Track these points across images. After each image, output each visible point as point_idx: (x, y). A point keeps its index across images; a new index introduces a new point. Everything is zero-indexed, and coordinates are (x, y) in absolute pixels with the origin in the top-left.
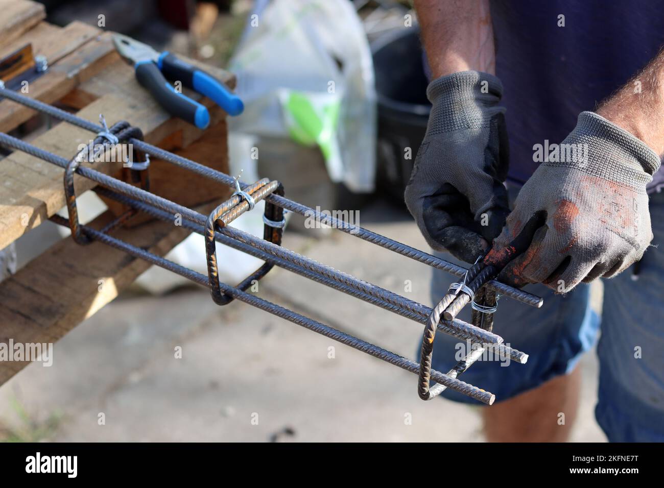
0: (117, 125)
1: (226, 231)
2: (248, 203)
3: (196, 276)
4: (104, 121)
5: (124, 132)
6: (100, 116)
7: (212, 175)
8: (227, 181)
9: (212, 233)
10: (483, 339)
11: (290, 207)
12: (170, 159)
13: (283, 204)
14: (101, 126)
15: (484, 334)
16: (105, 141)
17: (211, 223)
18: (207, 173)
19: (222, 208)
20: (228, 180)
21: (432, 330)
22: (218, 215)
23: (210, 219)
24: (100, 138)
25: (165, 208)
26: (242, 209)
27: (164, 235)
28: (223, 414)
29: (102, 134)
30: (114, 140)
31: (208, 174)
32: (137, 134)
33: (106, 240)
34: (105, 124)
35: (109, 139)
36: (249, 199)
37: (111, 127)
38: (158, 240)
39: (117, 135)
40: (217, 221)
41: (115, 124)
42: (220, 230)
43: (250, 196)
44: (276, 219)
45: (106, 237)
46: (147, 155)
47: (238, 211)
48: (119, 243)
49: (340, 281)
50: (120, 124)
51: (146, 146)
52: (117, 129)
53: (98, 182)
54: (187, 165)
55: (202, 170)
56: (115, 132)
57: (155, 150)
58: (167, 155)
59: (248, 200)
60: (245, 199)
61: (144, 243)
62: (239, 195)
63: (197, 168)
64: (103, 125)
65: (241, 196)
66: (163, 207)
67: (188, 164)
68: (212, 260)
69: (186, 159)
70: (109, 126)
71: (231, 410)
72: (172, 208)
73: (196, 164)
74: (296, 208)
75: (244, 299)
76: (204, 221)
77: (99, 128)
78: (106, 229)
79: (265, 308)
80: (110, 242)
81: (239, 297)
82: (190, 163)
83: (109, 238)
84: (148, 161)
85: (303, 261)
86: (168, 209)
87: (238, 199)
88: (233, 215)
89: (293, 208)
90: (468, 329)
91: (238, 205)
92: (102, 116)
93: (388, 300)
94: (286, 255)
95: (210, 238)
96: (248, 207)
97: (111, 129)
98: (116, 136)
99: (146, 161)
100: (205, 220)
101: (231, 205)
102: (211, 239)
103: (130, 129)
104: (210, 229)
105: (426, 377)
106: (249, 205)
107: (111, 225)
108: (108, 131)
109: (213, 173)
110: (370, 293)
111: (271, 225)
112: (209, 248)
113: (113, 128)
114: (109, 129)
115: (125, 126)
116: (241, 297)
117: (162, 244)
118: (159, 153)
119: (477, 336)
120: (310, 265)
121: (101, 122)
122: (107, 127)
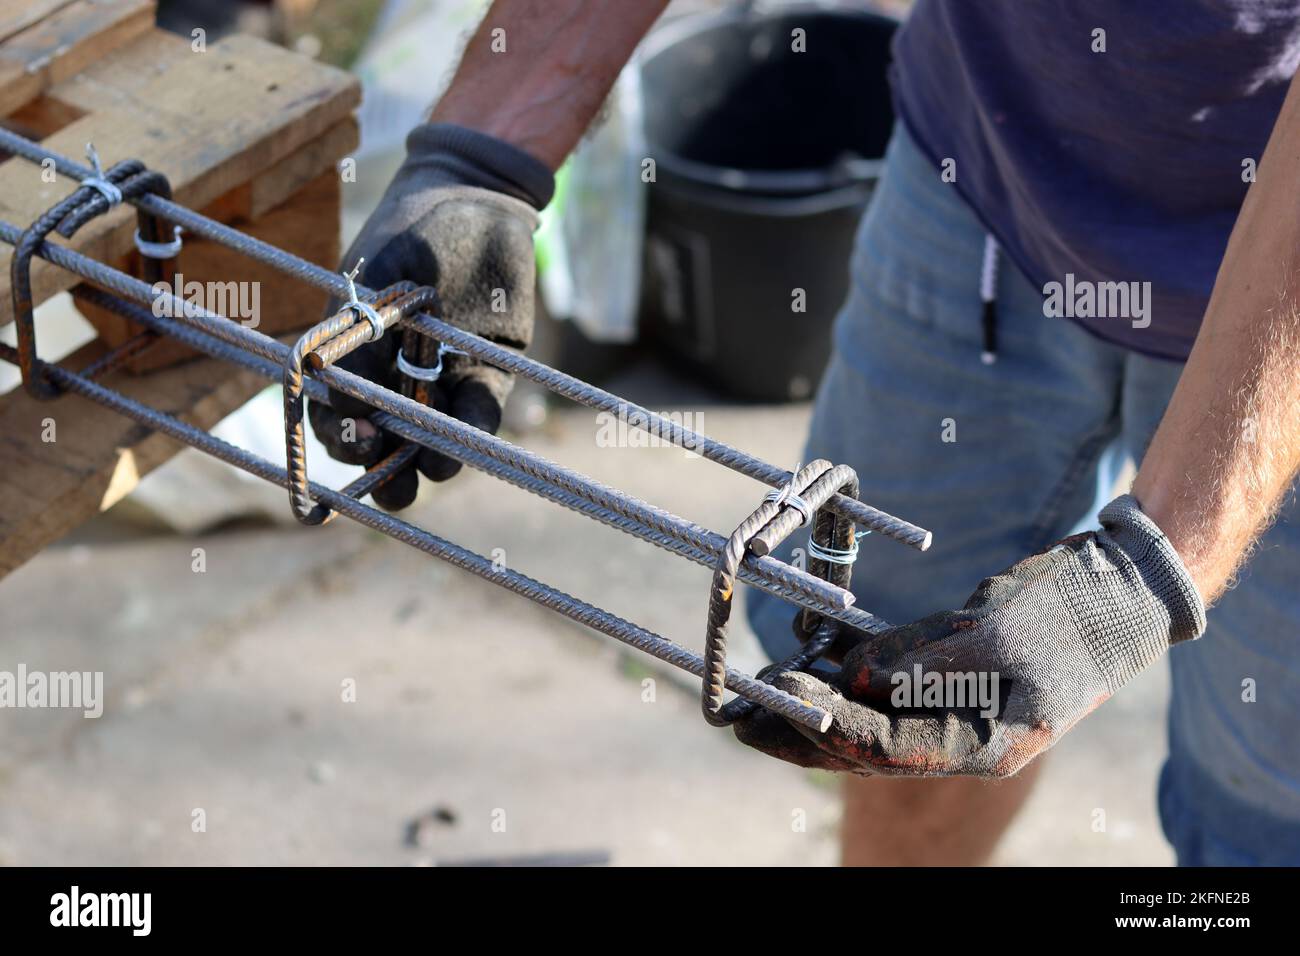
0: (120, 167)
1: (327, 376)
2: (372, 325)
3: (263, 467)
4: (96, 157)
5: (134, 181)
6: (88, 145)
7: (302, 272)
8: (331, 284)
9: (298, 378)
10: (817, 596)
11: (452, 338)
12: (222, 238)
13: (437, 332)
14: (88, 166)
15: (818, 586)
16: (96, 195)
17: (298, 361)
18: (292, 267)
19: (321, 331)
20: (332, 281)
21: (728, 573)
22: (310, 345)
23: (296, 353)
24: (87, 190)
25: (209, 328)
26: (359, 335)
27: (207, 392)
28: (313, 777)
29: (90, 182)
30: (113, 194)
31: (294, 269)
32: (159, 186)
33: (89, 391)
34: (98, 162)
35: (104, 192)
36: (374, 318)
37: (109, 170)
38: (195, 398)
39: (120, 184)
40: (308, 356)
41: (117, 165)
42: (316, 373)
43: (374, 312)
44: (425, 363)
45: (89, 385)
46: (178, 230)
47: (350, 340)
48: (115, 397)
49: (545, 477)
50: (128, 165)
51: (175, 211)
52: (120, 175)
53: (81, 275)
54: (253, 250)
55: (283, 260)
56: (117, 180)
57: (192, 218)
58: (216, 228)
59: (371, 319)
60: (366, 318)
61: (169, 405)
62: (354, 310)
63: (273, 256)
64: (93, 163)
65: (357, 311)
66: (204, 326)
67: (255, 247)
68: (296, 433)
69: (253, 239)
70: (105, 169)
71: (327, 770)
72: (223, 330)
73: (273, 248)
74: (463, 341)
75: (355, 515)
76: (283, 356)
77: (84, 171)
78: (91, 370)
79: (396, 533)
80: (99, 395)
81: (344, 510)
82: (259, 247)
83: (93, 387)
84: (179, 242)
85: (474, 437)
86: (214, 331)
87: (351, 317)
88: (342, 346)
89: (458, 341)
90: (789, 575)
91: (350, 328)
92: (92, 146)
93: (636, 517)
94: (442, 426)
95: (293, 388)
96: (371, 333)
97: (108, 174)
98: (119, 187)
99: (173, 240)
100: (285, 352)
101: (337, 327)
102: (297, 391)
103: (145, 175)
104: (295, 371)
105: (718, 672)
106: (373, 330)
107: (100, 364)
108: (102, 177)
109: (304, 268)
110: (602, 502)
111: (413, 375)
112: (290, 410)
113: (113, 172)
114: (105, 173)
115: (137, 169)
116: (349, 510)
117: (203, 408)
118: (201, 225)
119: (804, 590)
120: (486, 446)
121: (89, 158)
122: (101, 169)
